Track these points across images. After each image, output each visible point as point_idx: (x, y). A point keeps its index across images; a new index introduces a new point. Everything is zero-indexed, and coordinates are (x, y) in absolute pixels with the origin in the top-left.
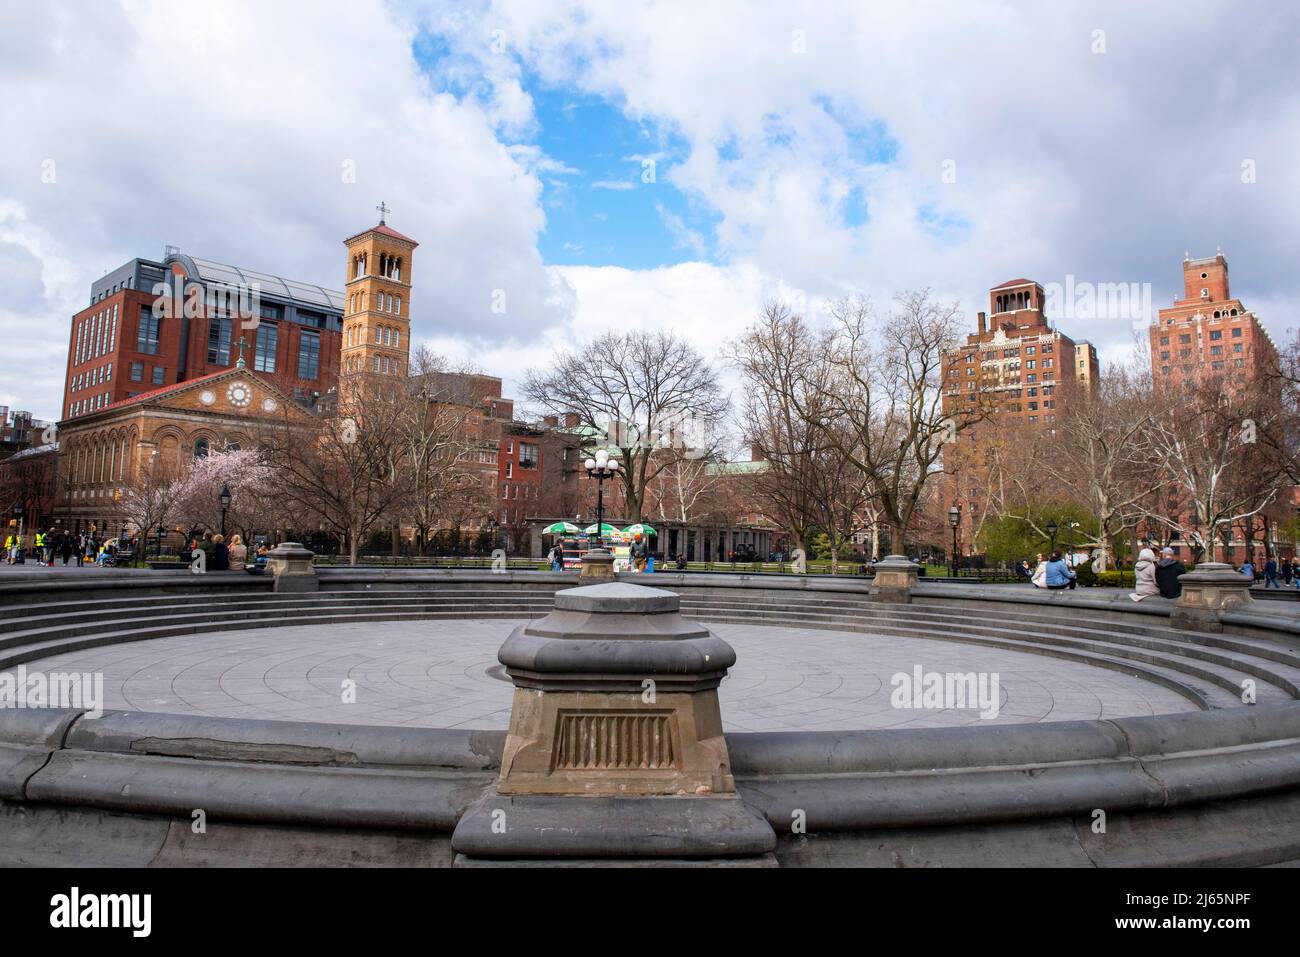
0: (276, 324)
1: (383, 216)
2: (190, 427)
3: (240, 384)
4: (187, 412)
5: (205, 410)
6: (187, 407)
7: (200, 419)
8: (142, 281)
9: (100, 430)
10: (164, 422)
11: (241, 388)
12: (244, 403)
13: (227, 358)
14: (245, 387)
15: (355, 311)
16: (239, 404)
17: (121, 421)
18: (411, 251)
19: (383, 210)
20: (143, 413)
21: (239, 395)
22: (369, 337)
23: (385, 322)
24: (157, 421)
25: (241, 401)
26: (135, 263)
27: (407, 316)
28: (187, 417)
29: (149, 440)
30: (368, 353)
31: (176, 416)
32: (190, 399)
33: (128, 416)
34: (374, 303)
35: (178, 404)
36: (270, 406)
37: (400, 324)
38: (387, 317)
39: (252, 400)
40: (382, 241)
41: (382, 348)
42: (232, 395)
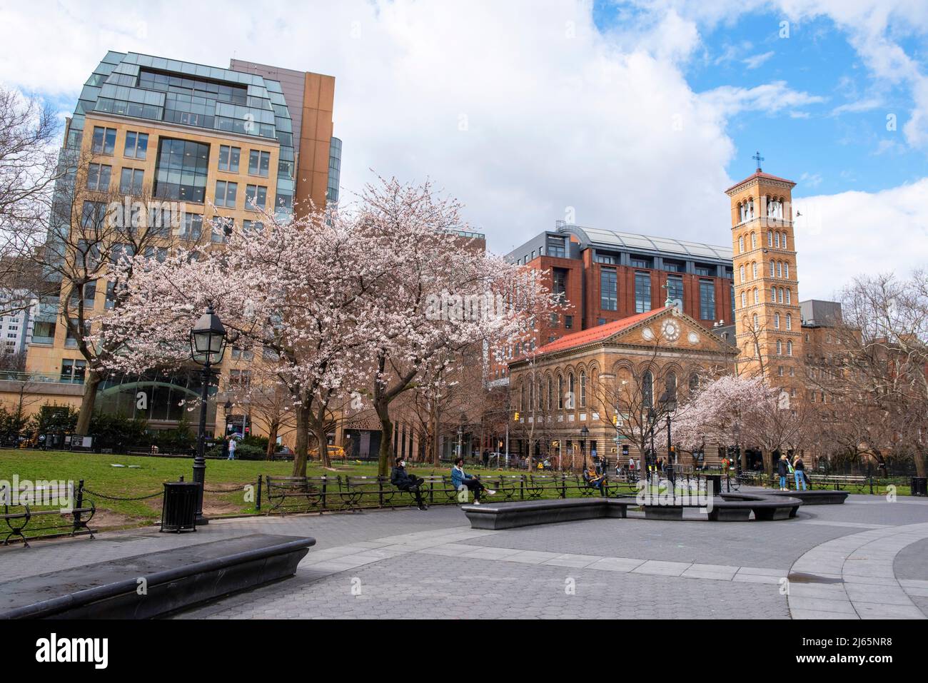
0: (648, 272)
1: (759, 165)
2: (639, 360)
3: (671, 321)
4: (635, 347)
5: (646, 344)
6: (634, 343)
7: (644, 352)
8: (550, 248)
9: (553, 367)
10: (619, 357)
11: (672, 324)
12: (675, 337)
13: (615, 304)
14: (674, 323)
15: (745, 250)
16: (671, 338)
17: (577, 358)
18: (790, 190)
19: (758, 159)
20: (603, 350)
21: (670, 330)
22: (765, 272)
23: (777, 257)
24: (615, 356)
25: (672, 335)
26: (545, 234)
27: (794, 250)
28: (634, 352)
29: (609, 372)
30: (766, 286)
31: (627, 351)
32: (635, 336)
33: (585, 354)
34: (765, 241)
35: (627, 341)
36: (693, 338)
37: (788, 258)
38: (777, 252)
39: (680, 334)
40: (766, 184)
41: (777, 281)
42: (665, 331)
